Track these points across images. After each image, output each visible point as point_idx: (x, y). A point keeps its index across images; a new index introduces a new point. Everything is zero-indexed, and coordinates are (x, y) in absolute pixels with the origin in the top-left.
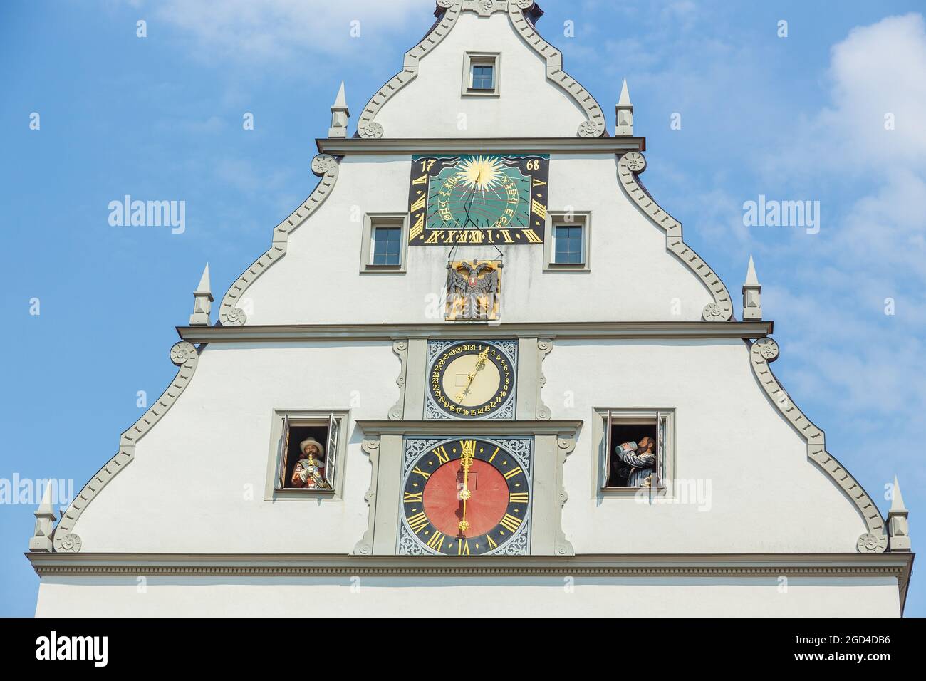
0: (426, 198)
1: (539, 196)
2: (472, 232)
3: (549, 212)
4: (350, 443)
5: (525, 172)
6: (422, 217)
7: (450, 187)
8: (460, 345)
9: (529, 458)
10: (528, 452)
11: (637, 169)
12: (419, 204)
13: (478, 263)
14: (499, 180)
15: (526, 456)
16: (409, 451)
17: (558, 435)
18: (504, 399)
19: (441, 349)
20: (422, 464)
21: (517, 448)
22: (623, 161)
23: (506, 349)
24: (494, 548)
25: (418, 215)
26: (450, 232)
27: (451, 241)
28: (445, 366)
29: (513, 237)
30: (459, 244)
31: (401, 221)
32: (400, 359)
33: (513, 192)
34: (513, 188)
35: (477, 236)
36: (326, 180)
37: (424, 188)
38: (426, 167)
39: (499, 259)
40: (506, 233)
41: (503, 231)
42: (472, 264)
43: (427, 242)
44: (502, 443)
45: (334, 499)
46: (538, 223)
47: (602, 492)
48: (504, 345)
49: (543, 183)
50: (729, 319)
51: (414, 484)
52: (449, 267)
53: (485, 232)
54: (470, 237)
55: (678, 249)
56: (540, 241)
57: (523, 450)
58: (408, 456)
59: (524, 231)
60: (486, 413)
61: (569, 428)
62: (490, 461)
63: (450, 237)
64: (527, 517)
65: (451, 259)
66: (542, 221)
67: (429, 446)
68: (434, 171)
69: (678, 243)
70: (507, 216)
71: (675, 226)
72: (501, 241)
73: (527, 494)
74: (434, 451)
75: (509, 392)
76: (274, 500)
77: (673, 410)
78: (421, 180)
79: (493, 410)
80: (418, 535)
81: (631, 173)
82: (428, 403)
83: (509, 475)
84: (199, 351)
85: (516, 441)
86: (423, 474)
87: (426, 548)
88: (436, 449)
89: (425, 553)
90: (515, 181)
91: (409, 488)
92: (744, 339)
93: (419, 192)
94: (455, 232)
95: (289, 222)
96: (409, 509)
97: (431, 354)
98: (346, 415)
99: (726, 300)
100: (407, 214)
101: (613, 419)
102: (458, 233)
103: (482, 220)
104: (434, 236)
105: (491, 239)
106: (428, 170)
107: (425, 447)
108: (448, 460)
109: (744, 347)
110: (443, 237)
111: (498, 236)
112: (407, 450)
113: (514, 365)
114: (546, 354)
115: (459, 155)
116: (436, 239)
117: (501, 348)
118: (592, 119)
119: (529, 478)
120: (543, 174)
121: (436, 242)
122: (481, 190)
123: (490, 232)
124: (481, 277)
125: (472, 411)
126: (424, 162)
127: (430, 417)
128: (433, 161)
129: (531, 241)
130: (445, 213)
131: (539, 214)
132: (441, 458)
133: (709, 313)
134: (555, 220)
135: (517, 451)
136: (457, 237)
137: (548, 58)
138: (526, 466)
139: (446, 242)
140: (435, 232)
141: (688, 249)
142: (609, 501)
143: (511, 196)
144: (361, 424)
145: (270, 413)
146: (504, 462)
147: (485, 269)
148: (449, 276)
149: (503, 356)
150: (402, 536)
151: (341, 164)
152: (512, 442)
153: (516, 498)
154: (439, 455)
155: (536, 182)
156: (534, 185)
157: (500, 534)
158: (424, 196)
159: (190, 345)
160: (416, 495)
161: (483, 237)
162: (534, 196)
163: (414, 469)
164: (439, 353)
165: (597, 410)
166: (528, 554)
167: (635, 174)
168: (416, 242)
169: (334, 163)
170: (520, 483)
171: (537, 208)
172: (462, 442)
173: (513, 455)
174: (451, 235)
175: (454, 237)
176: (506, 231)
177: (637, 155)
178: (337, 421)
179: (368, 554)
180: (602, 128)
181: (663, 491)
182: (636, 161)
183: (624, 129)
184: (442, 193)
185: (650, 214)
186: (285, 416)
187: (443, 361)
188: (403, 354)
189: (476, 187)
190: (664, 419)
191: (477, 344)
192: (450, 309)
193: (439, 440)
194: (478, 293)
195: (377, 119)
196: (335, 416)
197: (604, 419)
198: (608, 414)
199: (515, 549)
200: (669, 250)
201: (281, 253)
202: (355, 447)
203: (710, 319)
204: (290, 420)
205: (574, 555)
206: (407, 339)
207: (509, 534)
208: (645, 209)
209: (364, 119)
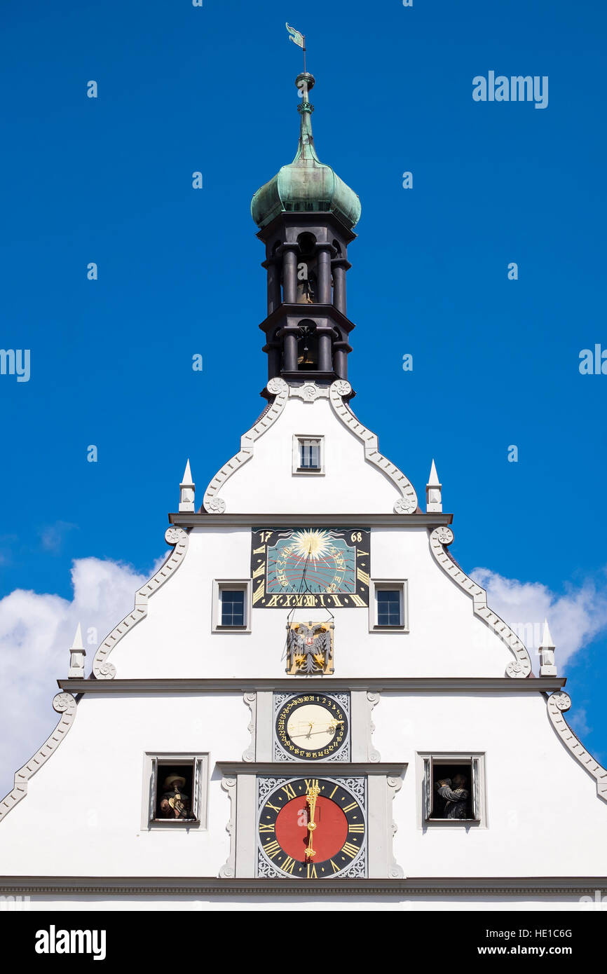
0: (265, 566)
1: (363, 565)
2: (307, 596)
3: (372, 579)
4: (212, 780)
5: (350, 543)
6: (263, 583)
7: (285, 556)
8: (301, 696)
9: (363, 795)
10: (362, 790)
11: (446, 542)
12: (260, 572)
13: (313, 625)
14: (328, 550)
15: (362, 793)
16: (262, 788)
17: (388, 775)
18: (340, 744)
19: (285, 699)
20: (273, 799)
21: (353, 785)
22: (434, 534)
23: (340, 700)
24: (337, 871)
25: (259, 581)
26: (288, 596)
27: (289, 605)
28: (288, 715)
29: (342, 602)
30: (295, 607)
31: (245, 586)
32: (250, 709)
33: (340, 562)
34: (340, 557)
35: (311, 600)
36: (177, 549)
37: (263, 557)
38: (265, 538)
39: (331, 620)
40: (336, 598)
41: (333, 596)
42: (307, 625)
43: (269, 605)
44: (340, 782)
45: (199, 829)
46: (363, 589)
47: (427, 823)
48: (338, 697)
49: (366, 554)
50: (528, 676)
51: (267, 816)
52: (288, 627)
53: (317, 597)
54: (305, 601)
55: (484, 614)
56: (365, 605)
57: (358, 788)
58: (261, 793)
59: (351, 596)
60: (325, 756)
61: (397, 770)
62: (331, 797)
63: (288, 601)
64: (364, 844)
65: (290, 621)
66: (367, 588)
67: (280, 784)
68: (272, 542)
69: (484, 608)
70: (336, 582)
71: (481, 593)
72: (332, 605)
73: (363, 825)
74: (283, 788)
75: (344, 738)
76: (150, 830)
77: (483, 753)
78: (260, 550)
79: (331, 753)
80: (273, 860)
81: (441, 546)
82: (275, 746)
83: (347, 809)
84: (78, 699)
85: (352, 780)
86: (275, 808)
87: (282, 872)
88: (284, 786)
89: (280, 876)
90: (342, 552)
91: (263, 820)
92: (541, 692)
93: (259, 561)
94: (292, 596)
95: (149, 587)
96: (264, 838)
97: (276, 704)
98: (206, 756)
99: (525, 658)
100: (250, 580)
101: (434, 761)
102: (294, 598)
103: (315, 586)
104: (274, 601)
105: (323, 603)
106: (266, 541)
107: (275, 785)
108: (295, 796)
109: (541, 699)
110: (281, 601)
111: (329, 600)
112: (260, 787)
113: (347, 714)
114: (375, 705)
115: (292, 528)
116: (275, 602)
117: (335, 699)
118: (406, 496)
119: (364, 812)
120: (365, 545)
121: (276, 605)
122: (313, 559)
123: (322, 596)
124: (317, 636)
125: (314, 754)
126: (262, 534)
127: (278, 760)
128: (270, 533)
129: (358, 605)
130: (283, 579)
131: (364, 582)
132: (289, 794)
133: (511, 670)
134: (377, 586)
135: (353, 789)
136: (294, 601)
137: (366, 441)
138: (361, 801)
139: (284, 605)
140: (275, 597)
141: (492, 613)
142: (432, 830)
143: (339, 565)
144: (218, 763)
145: (142, 754)
146: (343, 798)
147: (319, 630)
148: (288, 636)
149: (338, 707)
150: (259, 861)
151: (191, 534)
152: (349, 781)
153: (354, 828)
154: (287, 791)
155: (360, 553)
156: (358, 555)
157: (343, 860)
158: (264, 564)
159: (69, 695)
160: (269, 826)
161: (317, 601)
162: (358, 565)
163: (267, 803)
164: (283, 703)
165: (420, 753)
166: (366, 877)
167: (445, 546)
168: (258, 605)
169: (184, 534)
170: (357, 816)
171: (361, 575)
172: (306, 781)
173: (350, 792)
174: (289, 599)
175: (291, 601)
176: (336, 596)
177: (446, 529)
178: (200, 762)
179: (232, 877)
180: (415, 505)
181: (477, 823)
182: (445, 535)
183: (435, 506)
184: (279, 561)
185: (459, 581)
186: (155, 757)
187: (286, 711)
188: (252, 704)
189: (309, 556)
190: (476, 761)
191: (316, 696)
192: (291, 665)
193: (287, 779)
194: (314, 651)
195: (220, 495)
196: (197, 758)
197: (426, 761)
198: (429, 757)
199: (355, 872)
200: (476, 614)
201: (143, 615)
202: (215, 785)
203: (513, 675)
204: (159, 761)
205: (405, 878)
206: (255, 692)
207: (349, 859)
208: (454, 578)
209: (209, 495)
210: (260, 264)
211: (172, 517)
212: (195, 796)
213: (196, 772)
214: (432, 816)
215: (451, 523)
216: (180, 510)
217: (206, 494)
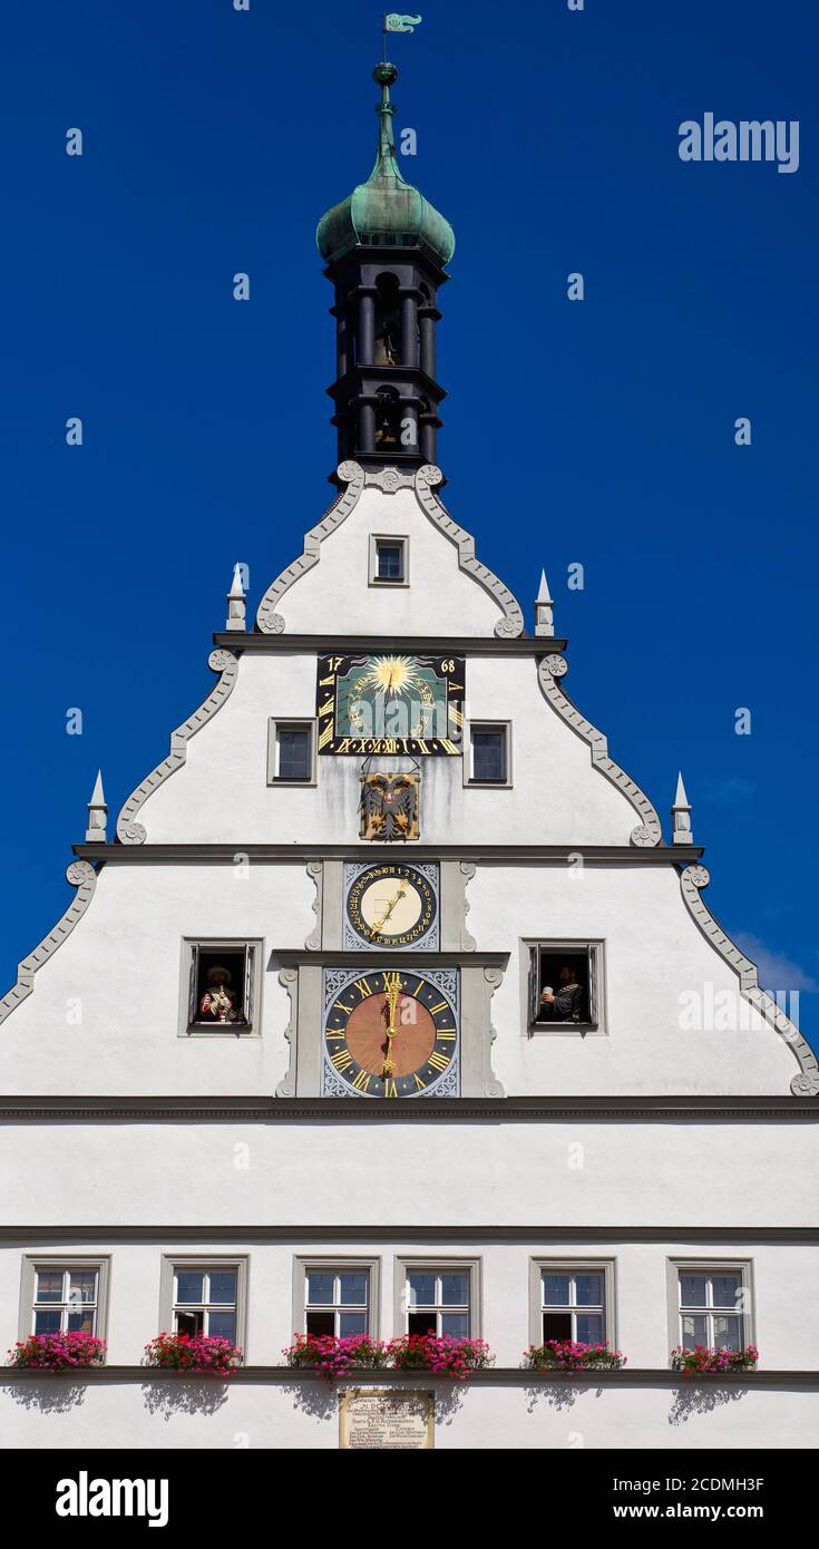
0: (335, 701)
1: (455, 701)
2: (386, 740)
3: (466, 720)
4: (267, 971)
5: (440, 674)
6: (331, 723)
7: (359, 688)
8: (379, 867)
9: (455, 992)
10: (454, 986)
11: (559, 674)
12: (328, 708)
13: (394, 777)
14: (412, 682)
15: (453, 990)
16: (329, 983)
17: (484, 968)
18: (427, 928)
19: (358, 871)
20: (343, 998)
21: (442, 980)
22: (544, 664)
23: (428, 872)
24: (422, 1088)
25: (326, 721)
26: (363, 740)
27: (363, 752)
28: (363, 891)
29: (430, 748)
30: (373, 754)
31: (309, 726)
32: (315, 883)
33: (428, 697)
34: (428, 691)
35: (391, 745)
36: (224, 678)
37: (332, 689)
38: (334, 666)
39: (416, 772)
40: (422, 744)
41: (418, 741)
42: (387, 777)
43: (338, 751)
44: (426, 975)
45: (251, 1034)
46: (455, 732)
47: (532, 1027)
48: (425, 868)
49: (459, 687)
50: (658, 844)
51: (336, 1019)
52: (363, 780)
53: (399, 741)
54: (384, 746)
55: (604, 765)
56: (458, 752)
57: (448, 984)
58: (329, 990)
59: (441, 741)
60: (409, 942)
61: (497, 960)
62: (415, 995)
63: (363, 747)
64: (456, 1055)
65: (365, 771)
66: (460, 731)
67: (352, 977)
68: (342, 670)
69: (604, 757)
71: (601, 739)
72: (417, 753)
73: (454, 1030)
74: (355, 984)
75: (431, 920)
76: (188, 1037)
77: (602, 941)
78: (328, 681)
79: (416, 939)
80: (342, 1074)
81: (552, 678)
82: (346, 930)
83: (435, 1010)
84: (98, 869)
85: (441, 973)
86: (345, 1008)
87: (354, 1090)
88: (357, 981)
89: (352, 1095)
90: (430, 684)
91: (331, 1024)
92: (673, 864)
93: (327, 695)
94: (368, 740)
95: (188, 726)
96: (333, 1046)
97: (347, 876)
98: (260, 943)
99: (655, 821)
100: (314, 719)
101: (541, 949)
102: (370, 742)
104: (345, 745)
105: (406, 750)
106: (335, 669)
107: (345, 979)
108: (371, 993)
109: (672, 871)
110: (354, 746)
111: (414, 746)
112: (327, 982)
113: (436, 890)
114: (469, 878)
115: (367, 654)
116: (347, 747)
117: (423, 873)
118: (509, 615)
119: (456, 1014)
120: (459, 676)
121: (347, 751)
122: (393, 692)
123: (404, 741)
124: (397, 791)
125: (394, 941)
126: (331, 661)
127: (349, 947)
128: (340, 659)
129: (449, 753)
131: (456, 723)
132: (363, 991)
133: (638, 836)
134: (473, 728)
135: (442, 985)
136: (370, 746)
137: (461, 544)
138: (452, 1001)
139: (358, 751)
140: (346, 740)
141: (614, 764)
142: (539, 1037)
144: (275, 952)
145: (179, 940)
146: (429, 996)
147: (402, 784)
148: (362, 791)
149: (424, 881)
150: (326, 1075)
151: (241, 659)
152: (437, 974)
153: (443, 1035)
154: (360, 988)
155: (452, 686)
156: (450, 689)
157: (430, 1074)
158: (332, 699)
159: (87, 864)
160: (338, 1032)
161: (398, 747)
162: (449, 702)
163: (336, 1003)
164: (356, 876)
165: (524, 940)
166: (458, 1096)
167: (557, 679)
168: (325, 751)
169: (233, 658)
170: (447, 1019)
171: (453, 714)
172: (384, 974)
173: (438, 988)
174: (363, 744)
175: (366, 746)
176: (422, 741)
177: (559, 658)
178: (252, 950)
179: (292, 1096)
180: (521, 626)
181: (594, 1028)
182: (559, 665)
183: (545, 629)
184: (351, 695)
185: (574, 724)
186: (195, 944)
187: (360, 885)
188: (318, 877)
189: (388, 690)
190: (593, 951)
191: (396, 866)
192: (366, 828)
193: (361, 972)
194: (395, 810)
195: (278, 609)
196: (249, 944)
197: (532, 950)
198: (535, 945)
199: (444, 1090)
200: (594, 766)
201: (181, 761)
202: (271, 978)
203: (639, 843)
204: (201, 949)
205: (505, 1097)
206: (322, 861)
207: (437, 1073)
208: (568, 719)
209: (263, 609)
210: (327, 311)
211: (218, 637)
212: (247, 993)
213: (248, 961)
214: (539, 1019)
215: (565, 650)
216: (228, 628)
217: (260, 608)
